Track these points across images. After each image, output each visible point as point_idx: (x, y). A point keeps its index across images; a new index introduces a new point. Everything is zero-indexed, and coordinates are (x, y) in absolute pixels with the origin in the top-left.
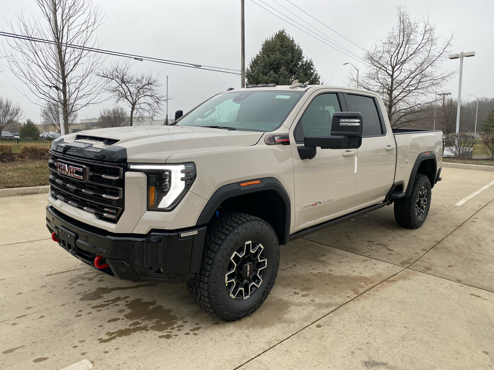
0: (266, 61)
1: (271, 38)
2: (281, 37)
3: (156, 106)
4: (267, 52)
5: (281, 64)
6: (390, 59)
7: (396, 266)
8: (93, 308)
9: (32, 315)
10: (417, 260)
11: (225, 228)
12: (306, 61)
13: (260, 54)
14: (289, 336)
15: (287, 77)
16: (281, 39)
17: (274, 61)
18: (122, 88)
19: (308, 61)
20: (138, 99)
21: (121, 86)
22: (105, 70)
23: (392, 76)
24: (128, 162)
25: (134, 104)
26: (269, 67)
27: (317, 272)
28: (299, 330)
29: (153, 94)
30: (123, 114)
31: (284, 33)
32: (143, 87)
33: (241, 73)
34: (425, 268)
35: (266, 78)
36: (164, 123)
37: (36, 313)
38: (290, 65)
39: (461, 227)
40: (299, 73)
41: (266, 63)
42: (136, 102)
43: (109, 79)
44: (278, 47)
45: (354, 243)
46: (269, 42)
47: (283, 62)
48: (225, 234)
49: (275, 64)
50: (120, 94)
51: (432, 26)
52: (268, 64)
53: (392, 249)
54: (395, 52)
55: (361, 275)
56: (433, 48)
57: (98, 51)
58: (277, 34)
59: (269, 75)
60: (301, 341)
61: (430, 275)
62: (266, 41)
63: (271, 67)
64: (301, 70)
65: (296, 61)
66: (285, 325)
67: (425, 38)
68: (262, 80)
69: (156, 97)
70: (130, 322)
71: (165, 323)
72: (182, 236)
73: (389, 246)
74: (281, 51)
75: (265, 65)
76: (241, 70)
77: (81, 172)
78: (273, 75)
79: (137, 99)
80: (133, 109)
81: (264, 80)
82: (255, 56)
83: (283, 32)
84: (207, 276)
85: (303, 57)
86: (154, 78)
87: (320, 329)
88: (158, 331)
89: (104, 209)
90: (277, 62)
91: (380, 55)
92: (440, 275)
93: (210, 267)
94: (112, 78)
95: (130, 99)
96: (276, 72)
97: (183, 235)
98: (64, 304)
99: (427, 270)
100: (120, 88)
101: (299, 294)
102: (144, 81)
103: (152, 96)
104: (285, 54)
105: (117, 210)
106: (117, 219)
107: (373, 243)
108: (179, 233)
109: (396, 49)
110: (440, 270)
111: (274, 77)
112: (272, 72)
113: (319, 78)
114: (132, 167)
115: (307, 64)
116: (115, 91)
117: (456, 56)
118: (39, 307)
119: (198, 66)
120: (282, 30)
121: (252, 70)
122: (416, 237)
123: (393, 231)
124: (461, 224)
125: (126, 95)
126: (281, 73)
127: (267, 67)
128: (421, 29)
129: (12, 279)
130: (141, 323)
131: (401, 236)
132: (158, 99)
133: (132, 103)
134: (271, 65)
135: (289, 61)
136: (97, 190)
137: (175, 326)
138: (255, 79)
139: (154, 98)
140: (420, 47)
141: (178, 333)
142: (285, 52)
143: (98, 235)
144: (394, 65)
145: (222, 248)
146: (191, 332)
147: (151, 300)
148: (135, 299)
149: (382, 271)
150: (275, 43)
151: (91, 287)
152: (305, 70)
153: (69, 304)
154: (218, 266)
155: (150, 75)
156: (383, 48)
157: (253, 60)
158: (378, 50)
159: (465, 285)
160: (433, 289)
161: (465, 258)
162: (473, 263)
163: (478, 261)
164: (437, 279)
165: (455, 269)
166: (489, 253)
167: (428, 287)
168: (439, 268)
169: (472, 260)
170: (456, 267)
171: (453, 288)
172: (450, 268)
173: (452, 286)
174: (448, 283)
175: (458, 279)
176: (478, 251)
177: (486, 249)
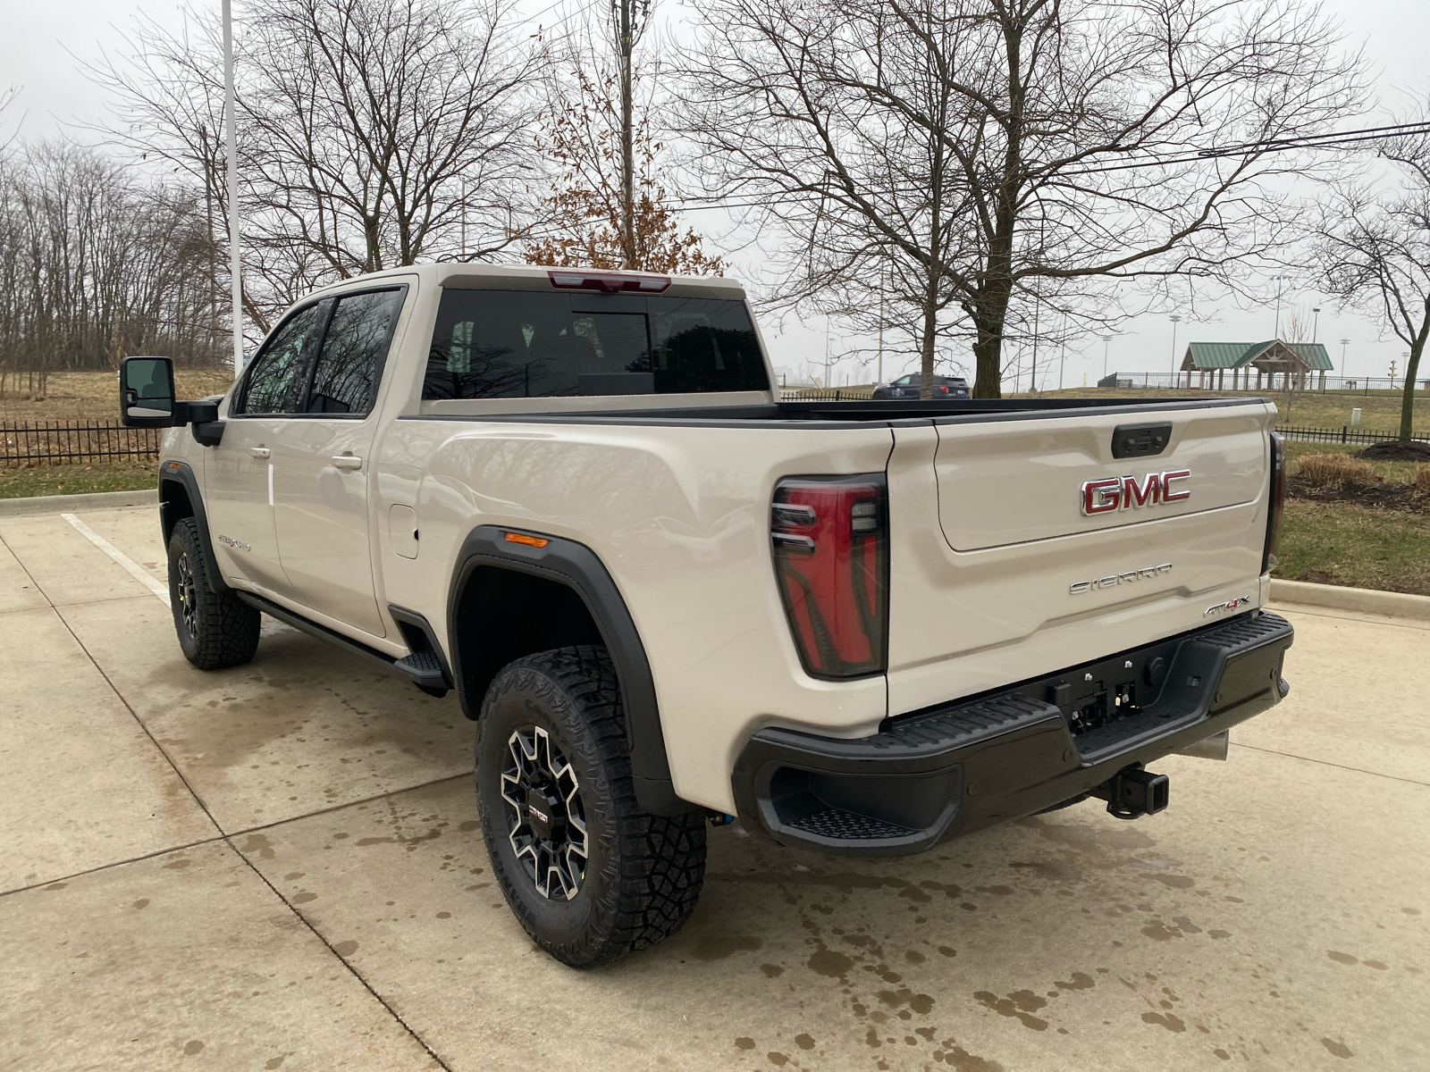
10: (250, 866)
34: (188, 861)
99: (177, 863)
110: (147, 882)
159: (24, 885)
160: (73, 828)
161: (144, 957)
162: (95, 955)
163: (91, 975)
164: (111, 857)
165: (116, 905)
166: (102, 1037)
167: (89, 825)
168: (156, 882)
169: (113, 964)
170: (121, 911)
171: (42, 858)
172: (131, 899)
173: (50, 862)
174: (73, 863)
175: (66, 889)
176: (150, 1014)
177: (138, 1047)
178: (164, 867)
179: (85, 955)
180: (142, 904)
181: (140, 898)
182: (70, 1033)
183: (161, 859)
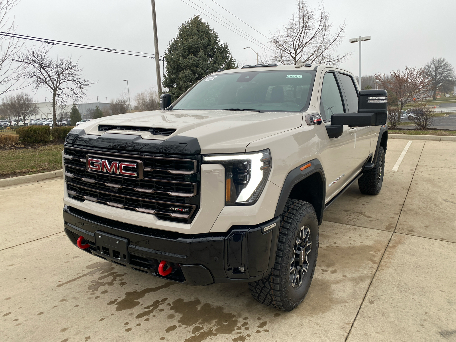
0: (185, 45)
1: (187, 23)
2: (196, 22)
3: (79, 90)
4: (185, 36)
5: (199, 47)
6: (292, 43)
7: (384, 231)
8: (138, 317)
9: (74, 338)
10: (397, 224)
11: (285, 216)
12: (221, 45)
13: (178, 38)
14: (354, 318)
15: (206, 60)
16: (197, 24)
17: (193, 45)
18: (41, 73)
19: (223, 45)
20: (60, 84)
21: (40, 71)
22: (21, 54)
23: (295, 58)
24: (202, 153)
25: (55, 90)
26: (188, 51)
27: (325, 246)
28: (358, 309)
29: (75, 79)
30: (28, 100)
31: (199, 19)
32: (63, 72)
33: (155, 57)
34: (408, 231)
35: (186, 61)
36: (72, 107)
37: (77, 335)
38: (208, 49)
39: (410, 190)
40: (216, 56)
41: (185, 46)
42: (57, 87)
43: (26, 64)
44: (195, 31)
45: (333, 213)
46: (186, 26)
47: (201, 46)
48: (289, 223)
49: (194, 48)
50: (39, 79)
51: (327, 14)
52: (186, 47)
53: (370, 215)
54: (296, 37)
55: (363, 244)
56: (327, 33)
57: (13, 35)
58: (193, 19)
59: (189, 58)
60: (369, 321)
61: (417, 237)
62: (183, 26)
63: (190, 51)
64: (218, 54)
65: (213, 45)
66: (341, 305)
67: (321, 24)
68: (182, 64)
69: (78, 82)
70: (191, 328)
71: (227, 324)
72: (264, 230)
73: (365, 213)
74: (198, 36)
75: (184, 49)
76: (155, 54)
77: (135, 168)
78: (193, 58)
79: (58, 84)
80: (55, 94)
81: (185, 63)
82: (173, 40)
83: (198, 17)
84: (279, 268)
85: (219, 41)
86: (74, 63)
87: (375, 306)
88: (226, 333)
89: (170, 209)
90: (196, 46)
91: (285, 39)
92: (425, 236)
93: (281, 259)
94: (29, 62)
95: (51, 84)
96: (195, 55)
97: (266, 229)
98: (102, 318)
99: (411, 232)
100: (38, 73)
101: (328, 271)
102: (64, 65)
103: (74, 81)
104: (202, 38)
105: (190, 208)
106: (190, 219)
107: (350, 212)
108: (262, 227)
109: (298, 35)
110: (421, 231)
111: (194, 60)
112: (191, 56)
113: (235, 61)
114: (206, 159)
115: (223, 47)
116: (33, 76)
117: (355, 40)
118: (76, 327)
119: (114, 51)
120: (197, 15)
121: (171, 53)
122: (381, 202)
123: (359, 199)
124: (409, 187)
125: (46, 80)
126: (200, 57)
127: (186, 51)
128: (317, 16)
129: (19, 297)
130: (202, 328)
131: (368, 203)
132: (80, 83)
133: (53, 88)
134: (190, 49)
135: (206, 45)
136: (156, 187)
137: (239, 325)
138: (175, 62)
139: (77, 83)
140: (317, 32)
141: (248, 332)
142: (202, 36)
143: (166, 239)
144: (296, 48)
145: (289, 237)
146: (260, 329)
147: (193, 299)
148: (175, 300)
149: (377, 238)
150: (191, 27)
151: (117, 293)
152: (222, 53)
153: (108, 317)
154: (287, 257)
155: (70, 60)
156: (286, 33)
157: (171, 44)
158: (281, 35)
159: (451, 243)
160: (431, 250)
161: (434, 218)
162: (442, 222)
163: (445, 219)
164: (425, 240)
165: (432, 229)
166: (448, 211)
167: (426, 249)
168: (420, 230)
169: (440, 219)
170: (432, 227)
171: (444, 247)
172: (428, 229)
173: (442, 245)
174: (436, 242)
175: (441, 238)
176: (439, 210)
177: (443, 208)
178: (415, 232)
179: (444, 222)
180: (427, 227)
181: (426, 228)
182: (453, 213)
183: (413, 234)
